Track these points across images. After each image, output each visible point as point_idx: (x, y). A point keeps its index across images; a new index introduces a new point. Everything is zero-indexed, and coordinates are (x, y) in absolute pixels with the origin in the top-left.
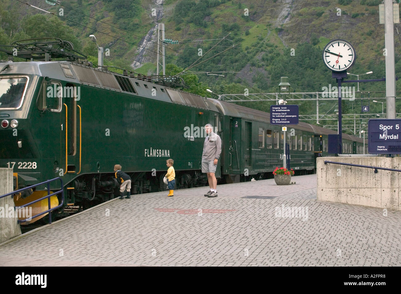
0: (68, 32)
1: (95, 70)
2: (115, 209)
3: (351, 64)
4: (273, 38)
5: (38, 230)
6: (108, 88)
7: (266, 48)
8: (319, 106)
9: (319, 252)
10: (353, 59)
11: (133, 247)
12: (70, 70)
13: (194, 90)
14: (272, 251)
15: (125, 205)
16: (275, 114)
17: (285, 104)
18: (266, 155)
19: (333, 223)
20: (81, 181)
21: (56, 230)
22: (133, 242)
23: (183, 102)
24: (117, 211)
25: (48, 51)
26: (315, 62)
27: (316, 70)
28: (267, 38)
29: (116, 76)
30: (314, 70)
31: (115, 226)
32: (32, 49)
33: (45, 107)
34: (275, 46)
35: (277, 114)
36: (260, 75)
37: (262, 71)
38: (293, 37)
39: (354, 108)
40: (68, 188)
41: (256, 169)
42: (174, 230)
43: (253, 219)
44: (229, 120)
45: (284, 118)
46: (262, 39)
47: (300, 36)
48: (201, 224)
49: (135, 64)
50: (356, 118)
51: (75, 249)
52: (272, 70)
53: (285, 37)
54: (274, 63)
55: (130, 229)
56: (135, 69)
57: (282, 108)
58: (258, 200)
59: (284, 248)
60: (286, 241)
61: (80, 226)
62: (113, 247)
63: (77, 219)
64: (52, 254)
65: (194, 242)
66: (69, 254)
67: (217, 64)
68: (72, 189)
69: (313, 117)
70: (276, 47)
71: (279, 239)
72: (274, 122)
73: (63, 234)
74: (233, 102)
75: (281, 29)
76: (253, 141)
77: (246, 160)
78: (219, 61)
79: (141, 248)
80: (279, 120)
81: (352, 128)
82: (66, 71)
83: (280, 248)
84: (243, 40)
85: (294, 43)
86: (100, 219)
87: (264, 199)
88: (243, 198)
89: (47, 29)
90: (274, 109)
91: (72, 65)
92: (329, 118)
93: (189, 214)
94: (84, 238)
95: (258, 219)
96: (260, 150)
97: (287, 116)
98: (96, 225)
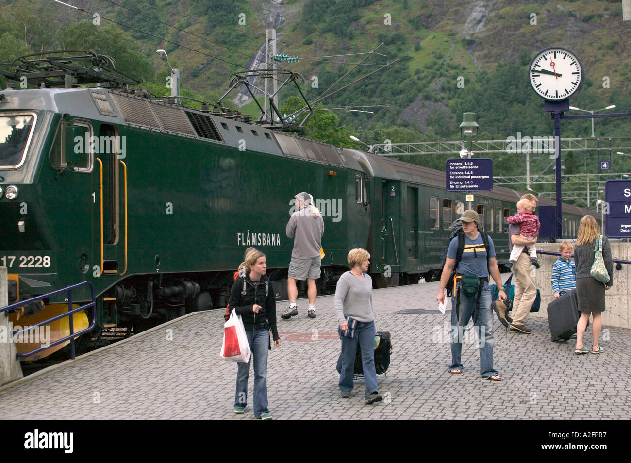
0: (133, 49)
1: (151, 102)
2: (184, 333)
3: (575, 89)
4: (457, 55)
5: (52, 370)
6: (173, 133)
7: (447, 71)
8: (530, 162)
9: (521, 405)
10: (580, 79)
11: (205, 399)
12: (107, 103)
13: (332, 138)
14: (440, 406)
15: (202, 327)
16: (454, 173)
17: (470, 157)
18: (442, 240)
19: (546, 354)
20: (127, 288)
21: (81, 369)
22: (206, 390)
23: (303, 155)
24: (187, 336)
25: (72, 72)
26: (525, 92)
27: (526, 105)
28: (448, 55)
29: (188, 113)
30: (524, 105)
31: (180, 362)
32: (46, 69)
33: (64, 165)
34: (461, 67)
35: (457, 173)
36: (438, 113)
37: (442, 108)
38: (490, 53)
39: (588, 165)
40: (105, 299)
41: (425, 263)
42: (278, 368)
43: (412, 348)
44: (381, 185)
45: (470, 180)
46: (440, 57)
47: (500, 52)
48: (324, 358)
49: (241, 97)
50: (591, 180)
51: (108, 403)
52: (457, 106)
53: (477, 54)
54: (460, 94)
55: (205, 368)
56: (240, 106)
57: (466, 164)
58: (423, 316)
59: (461, 399)
60: (465, 387)
61: (123, 363)
62: (172, 399)
63: (119, 350)
64: (68, 412)
65: (309, 390)
66: (98, 411)
67: (370, 97)
68: (113, 301)
69: (521, 179)
70: (464, 69)
71: (454, 384)
72: (453, 187)
73: (92, 377)
74: (392, 156)
75: (472, 41)
76: (420, 218)
77: (410, 250)
78: (373, 92)
79: (219, 400)
80: (461, 183)
81: (584, 197)
82: (101, 104)
83: (455, 400)
84: (411, 58)
85: (492, 62)
86: (156, 350)
87: (433, 314)
88: (397, 313)
89: (98, 44)
90: (452, 166)
91: (111, 95)
92: (547, 180)
93: (305, 341)
94: (125, 383)
95: (421, 349)
96: (432, 232)
97: (474, 177)
98: (149, 360)
